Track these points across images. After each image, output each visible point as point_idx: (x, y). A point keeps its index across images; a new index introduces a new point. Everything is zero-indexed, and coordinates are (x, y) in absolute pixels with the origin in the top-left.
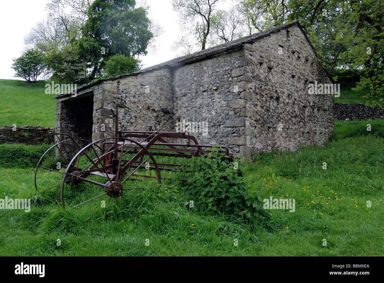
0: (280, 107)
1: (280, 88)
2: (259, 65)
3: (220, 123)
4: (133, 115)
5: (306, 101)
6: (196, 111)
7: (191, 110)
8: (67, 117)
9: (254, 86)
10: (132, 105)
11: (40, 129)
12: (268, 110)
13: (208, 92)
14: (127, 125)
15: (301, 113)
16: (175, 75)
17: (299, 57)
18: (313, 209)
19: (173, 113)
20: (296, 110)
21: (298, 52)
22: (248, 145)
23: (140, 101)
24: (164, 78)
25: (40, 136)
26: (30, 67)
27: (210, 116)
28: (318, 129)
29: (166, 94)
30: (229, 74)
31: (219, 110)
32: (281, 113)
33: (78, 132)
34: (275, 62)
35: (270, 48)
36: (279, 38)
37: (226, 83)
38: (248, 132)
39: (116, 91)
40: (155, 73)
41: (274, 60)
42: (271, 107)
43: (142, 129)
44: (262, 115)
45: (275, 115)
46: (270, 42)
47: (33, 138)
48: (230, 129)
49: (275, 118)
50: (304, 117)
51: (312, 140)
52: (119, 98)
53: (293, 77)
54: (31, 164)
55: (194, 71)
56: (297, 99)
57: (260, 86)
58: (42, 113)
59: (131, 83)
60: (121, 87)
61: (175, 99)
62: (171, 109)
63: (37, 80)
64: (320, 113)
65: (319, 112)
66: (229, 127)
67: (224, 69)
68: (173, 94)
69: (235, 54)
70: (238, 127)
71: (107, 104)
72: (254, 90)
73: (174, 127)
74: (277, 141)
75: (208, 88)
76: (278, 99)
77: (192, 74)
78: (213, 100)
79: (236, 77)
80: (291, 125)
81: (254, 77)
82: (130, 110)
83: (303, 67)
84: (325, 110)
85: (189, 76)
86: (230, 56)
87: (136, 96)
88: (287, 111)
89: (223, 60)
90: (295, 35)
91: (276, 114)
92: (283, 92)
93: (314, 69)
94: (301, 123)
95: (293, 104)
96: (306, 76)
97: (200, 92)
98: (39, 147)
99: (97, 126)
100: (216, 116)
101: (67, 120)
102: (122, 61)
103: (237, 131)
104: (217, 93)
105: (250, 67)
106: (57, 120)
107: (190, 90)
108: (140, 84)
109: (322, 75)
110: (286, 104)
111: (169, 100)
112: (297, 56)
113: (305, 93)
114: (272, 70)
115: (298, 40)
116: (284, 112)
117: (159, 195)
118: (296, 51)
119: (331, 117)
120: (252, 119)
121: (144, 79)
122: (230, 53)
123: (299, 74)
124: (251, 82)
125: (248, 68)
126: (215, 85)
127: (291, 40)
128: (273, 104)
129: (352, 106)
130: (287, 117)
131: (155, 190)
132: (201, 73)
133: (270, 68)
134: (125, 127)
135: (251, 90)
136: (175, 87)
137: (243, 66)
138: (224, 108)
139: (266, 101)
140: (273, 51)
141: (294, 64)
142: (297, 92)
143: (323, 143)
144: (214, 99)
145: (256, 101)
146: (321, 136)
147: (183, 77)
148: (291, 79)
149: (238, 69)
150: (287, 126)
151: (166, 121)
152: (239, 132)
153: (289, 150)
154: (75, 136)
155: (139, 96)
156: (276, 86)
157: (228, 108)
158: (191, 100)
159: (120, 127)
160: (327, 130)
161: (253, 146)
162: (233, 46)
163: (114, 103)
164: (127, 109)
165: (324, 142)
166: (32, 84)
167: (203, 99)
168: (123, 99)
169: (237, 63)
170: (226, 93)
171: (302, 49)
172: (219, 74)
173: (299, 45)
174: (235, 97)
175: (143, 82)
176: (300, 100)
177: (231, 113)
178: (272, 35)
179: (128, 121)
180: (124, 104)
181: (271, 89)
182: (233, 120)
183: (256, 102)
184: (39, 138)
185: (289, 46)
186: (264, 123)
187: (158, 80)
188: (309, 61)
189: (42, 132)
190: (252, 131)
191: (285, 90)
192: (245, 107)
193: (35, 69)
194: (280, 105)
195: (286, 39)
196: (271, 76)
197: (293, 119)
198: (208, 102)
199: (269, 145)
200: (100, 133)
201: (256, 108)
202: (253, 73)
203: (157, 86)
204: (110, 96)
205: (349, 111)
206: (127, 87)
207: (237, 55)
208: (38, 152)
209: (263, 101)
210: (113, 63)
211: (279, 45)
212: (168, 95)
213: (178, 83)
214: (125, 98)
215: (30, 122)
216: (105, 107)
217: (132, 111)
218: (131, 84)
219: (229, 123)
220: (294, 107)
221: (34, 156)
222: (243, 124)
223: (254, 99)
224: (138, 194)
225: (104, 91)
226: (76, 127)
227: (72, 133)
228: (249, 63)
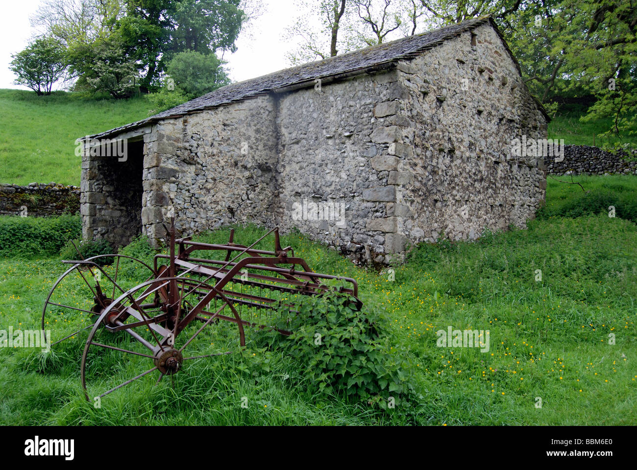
0: (456, 165)
1: (456, 132)
2: (422, 96)
3: (354, 193)
4: (210, 177)
5: (499, 153)
6: (315, 170)
7: (307, 168)
8: (101, 174)
9: (412, 133)
10: (208, 159)
11: (57, 188)
12: (434, 172)
13: (335, 139)
14: (200, 194)
15: (491, 174)
16: (282, 106)
17: (491, 79)
18: (491, 381)
19: (277, 171)
20: (482, 168)
21: (489, 70)
22: (399, 233)
23: (221, 152)
24: (262, 111)
25: (57, 200)
26: (40, 68)
27: (337, 180)
28: (518, 199)
29: (266, 138)
30: (370, 111)
31: (352, 170)
32: (456, 176)
33: (119, 199)
34: (449, 90)
35: (442, 66)
36: (458, 47)
37: (366, 127)
38: (399, 210)
39: (181, 136)
40: (248, 104)
41: (447, 86)
42: (439, 166)
43: (225, 199)
44: (424, 181)
45: (445, 179)
46: (442, 55)
47: (44, 204)
48: (370, 204)
49: (446, 184)
50: (496, 180)
51: (506, 217)
52: (186, 149)
53: (480, 113)
54: (42, 251)
55: (313, 102)
56: (485, 151)
57: (423, 131)
58: (60, 152)
59: (206, 121)
60: (190, 130)
61: (280, 147)
62: (273, 164)
63: (51, 90)
64: (522, 172)
65: (520, 170)
66: (368, 202)
67: (363, 103)
68: (278, 139)
69: (382, 77)
70: (383, 202)
71: (166, 160)
72: (412, 139)
73: (279, 194)
74: (447, 222)
75: (335, 132)
76: (451, 152)
77: (310, 106)
78: (343, 154)
79: (383, 117)
80: (472, 194)
81: (413, 117)
82: (204, 168)
83: (497, 96)
84: (530, 167)
85: (304, 110)
86: (373, 81)
87: (215, 143)
88: (467, 171)
89: (362, 87)
90: (485, 41)
91: (448, 177)
92: (462, 140)
93: (515, 98)
94: (490, 190)
95: (477, 160)
96: (502, 111)
97: (323, 139)
98: (56, 221)
99: (149, 196)
100: (347, 181)
101: (101, 179)
102: (196, 63)
103: (381, 209)
104: (351, 142)
105: (407, 101)
106: (84, 178)
107: (306, 134)
108: (221, 123)
109: (528, 107)
110: (466, 160)
111: (271, 149)
112: (487, 77)
113: (499, 140)
114: (443, 104)
115: (491, 50)
116: (461, 174)
117: (242, 367)
118: (486, 68)
119: (541, 177)
120: (407, 189)
121: (229, 116)
122: (374, 75)
123: (489, 108)
124: (408, 125)
125: (403, 102)
126: (347, 128)
127: (479, 50)
128: (443, 161)
129: (578, 150)
130: (467, 182)
131: (235, 358)
132: (325, 107)
133: (440, 101)
134: (196, 196)
135: (406, 139)
136: (280, 127)
137: (394, 100)
138: (361, 168)
139: (432, 157)
140: (447, 71)
141: (481, 91)
142: (486, 137)
143: (525, 221)
144: (344, 152)
145: (414, 158)
146: (522, 210)
147: (295, 110)
148: (476, 117)
149: (385, 104)
150: (466, 197)
151: (265, 185)
152: (385, 210)
153: (468, 236)
154: (115, 205)
155: (219, 144)
156: (450, 130)
157: (367, 169)
158: (307, 151)
159: (189, 197)
160: (533, 200)
161: (407, 233)
162: (379, 65)
163: (178, 156)
164: (200, 166)
165: (527, 221)
166: (44, 97)
167: (327, 150)
168: (193, 149)
169: (385, 94)
170: (365, 144)
171: (497, 64)
172: (355, 111)
173: (492, 57)
174: (381, 151)
175: (227, 120)
176: (490, 151)
177: (373, 178)
178: (445, 42)
179: (201, 187)
180: (195, 158)
181: (441, 136)
182: (375, 190)
183: (414, 160)
184: (55, 204)
185: (475, 60)
186: (427, 194)
187: (253, 116)
188: (507, 85)
189: (61, 193)
190: (406, 208)
191: (465, 136)
192: (395, 170)
193: (48, 71)
194: (455, 163)
195: (469, 49)
196: (442, 114)
197: (477, 185)
198: (336, 156)
199: (435, 230)
200: (155, 208)
201: (414, 170)
202: (411, 110)
203: (250, 126)
204: (171, 145)
205: (573, 159)
206: (199, 128)
207: (385, 80)
208: (53, 229)
209: (426, 157)
210: (181, 66)
211: (457, 60)
212: (268, 140)
213: (286, 121)
214: (197, 148)
215: (40, 167)
216: (162, 165)
217: (208, 170)
218: (206, 123)
219: (369, 195)
220: (479, 164)
221: (47, 236)
222: (391, 197)
223: (412, 155)
224: (207, 368)
225: (161, 137)
226: (116, 190)
227: (110, 200)
228: (404, 93)
